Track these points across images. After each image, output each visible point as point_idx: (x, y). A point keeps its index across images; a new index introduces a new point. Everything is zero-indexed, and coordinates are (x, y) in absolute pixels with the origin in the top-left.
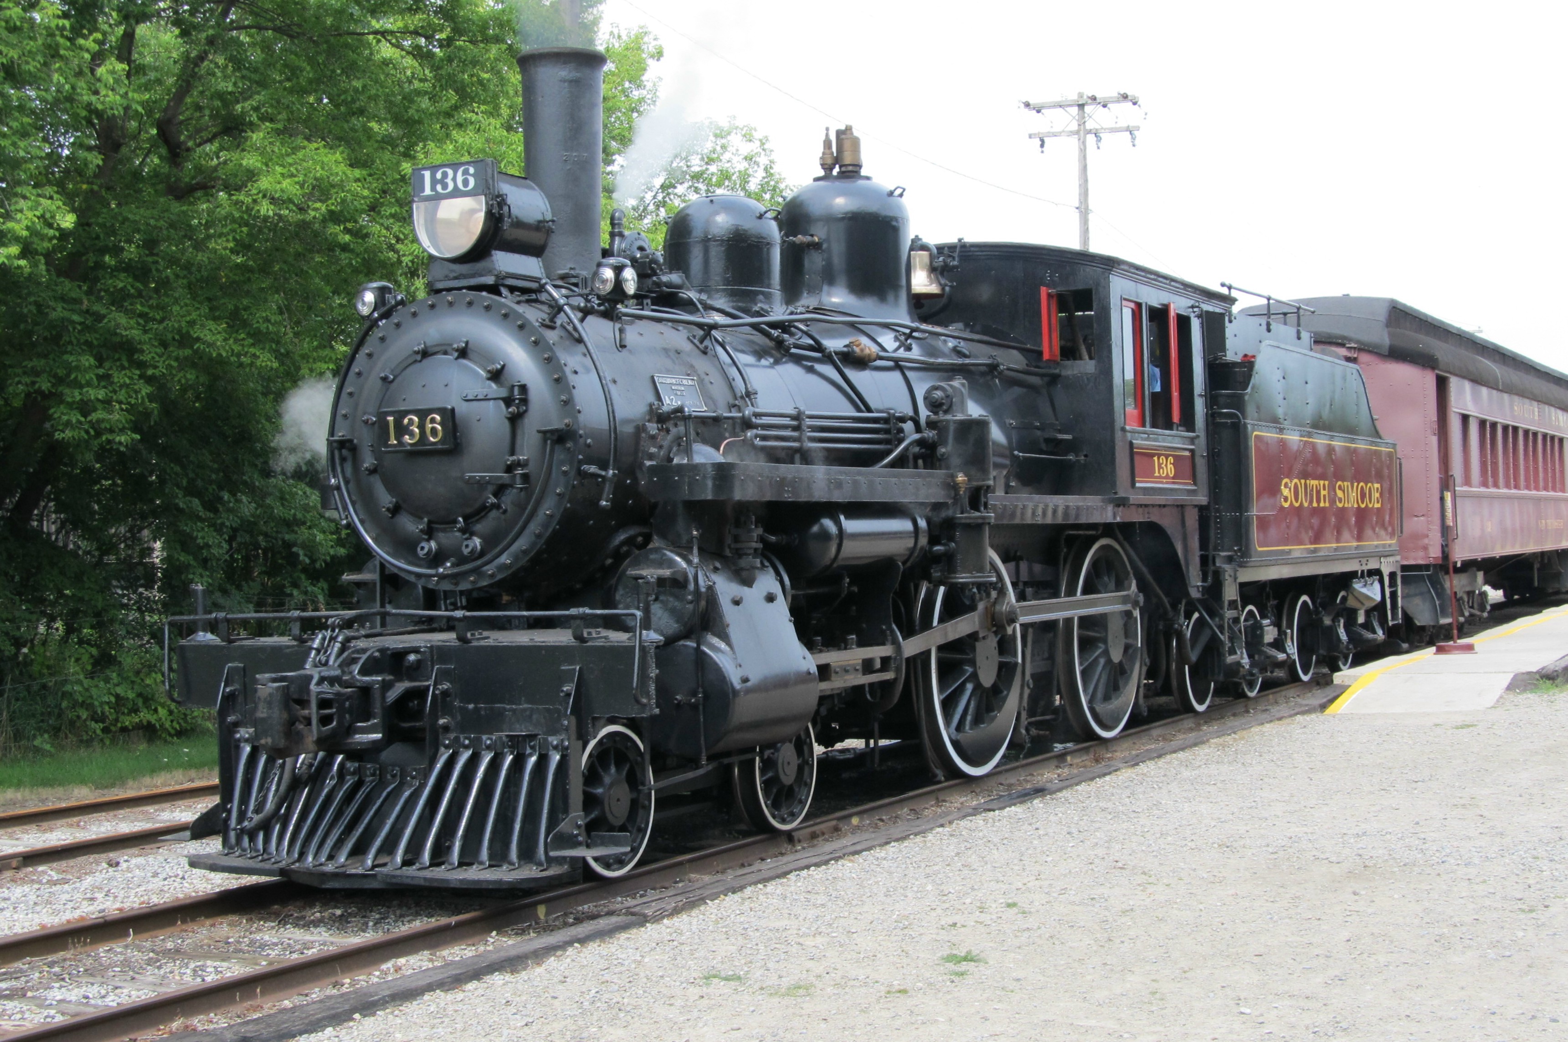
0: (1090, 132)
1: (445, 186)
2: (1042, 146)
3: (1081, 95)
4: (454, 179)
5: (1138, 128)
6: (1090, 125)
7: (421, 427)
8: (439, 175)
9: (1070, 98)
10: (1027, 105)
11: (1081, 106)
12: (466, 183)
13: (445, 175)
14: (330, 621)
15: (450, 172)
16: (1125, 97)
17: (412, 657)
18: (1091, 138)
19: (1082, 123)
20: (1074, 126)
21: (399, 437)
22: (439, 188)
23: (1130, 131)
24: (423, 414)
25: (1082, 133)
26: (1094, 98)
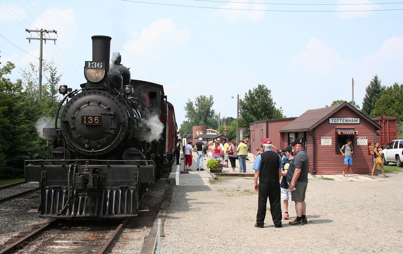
0: (43, 39)
1: (94, 66)
2: (30, 41)
3: (42, 29)
4: (97, 65)
5: (56, 40)
6: (44, 37)
7: (93, 120)
8: (92, 64)
9: (39, 30)
10: (27, 30)
11: (42, 32)
12: (100, 66)
13: (94, 64)
14: (86, 162)
15: (96, 63)
16: (54, 31)
17: (97, 170)
18: (44, 41)
19: (42, 37)
20: (39, 37)
21: (87, 121)
22: (92, 66)
23: (55, 40)
24: (94, 117)
25: (42, 39)
26: (46, 31)
